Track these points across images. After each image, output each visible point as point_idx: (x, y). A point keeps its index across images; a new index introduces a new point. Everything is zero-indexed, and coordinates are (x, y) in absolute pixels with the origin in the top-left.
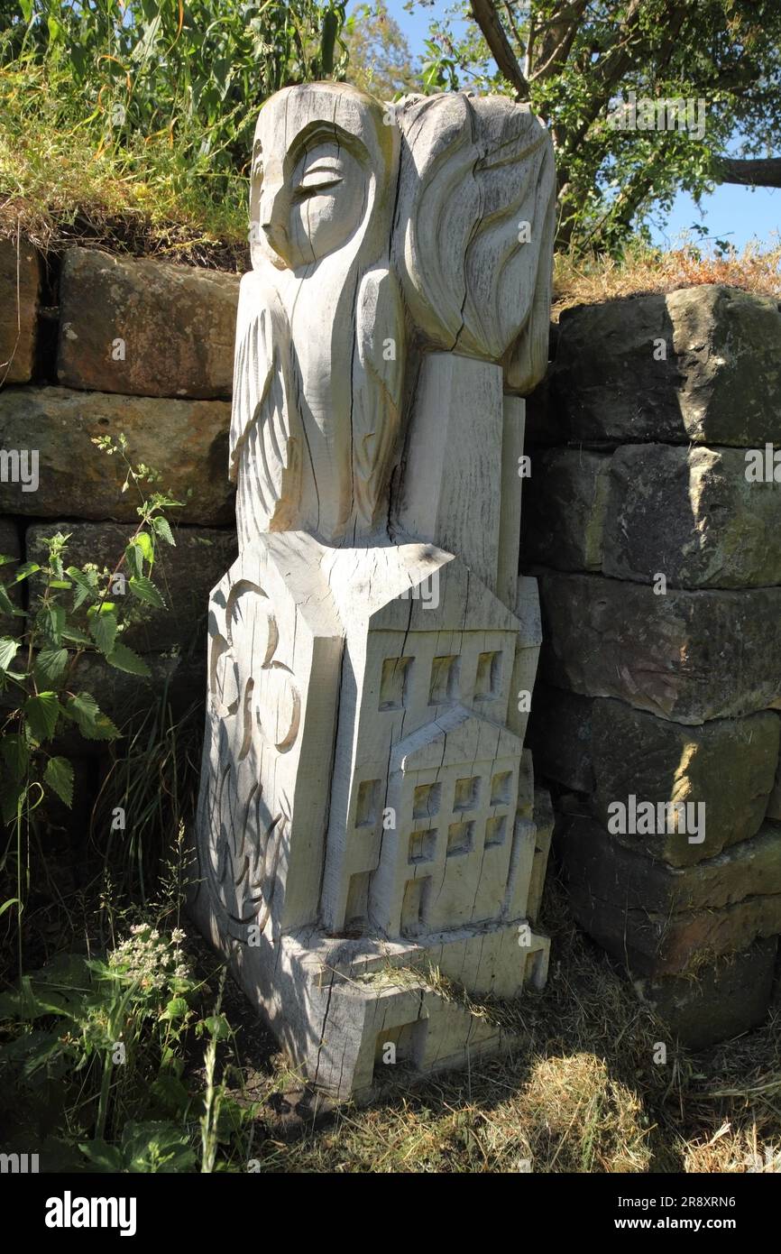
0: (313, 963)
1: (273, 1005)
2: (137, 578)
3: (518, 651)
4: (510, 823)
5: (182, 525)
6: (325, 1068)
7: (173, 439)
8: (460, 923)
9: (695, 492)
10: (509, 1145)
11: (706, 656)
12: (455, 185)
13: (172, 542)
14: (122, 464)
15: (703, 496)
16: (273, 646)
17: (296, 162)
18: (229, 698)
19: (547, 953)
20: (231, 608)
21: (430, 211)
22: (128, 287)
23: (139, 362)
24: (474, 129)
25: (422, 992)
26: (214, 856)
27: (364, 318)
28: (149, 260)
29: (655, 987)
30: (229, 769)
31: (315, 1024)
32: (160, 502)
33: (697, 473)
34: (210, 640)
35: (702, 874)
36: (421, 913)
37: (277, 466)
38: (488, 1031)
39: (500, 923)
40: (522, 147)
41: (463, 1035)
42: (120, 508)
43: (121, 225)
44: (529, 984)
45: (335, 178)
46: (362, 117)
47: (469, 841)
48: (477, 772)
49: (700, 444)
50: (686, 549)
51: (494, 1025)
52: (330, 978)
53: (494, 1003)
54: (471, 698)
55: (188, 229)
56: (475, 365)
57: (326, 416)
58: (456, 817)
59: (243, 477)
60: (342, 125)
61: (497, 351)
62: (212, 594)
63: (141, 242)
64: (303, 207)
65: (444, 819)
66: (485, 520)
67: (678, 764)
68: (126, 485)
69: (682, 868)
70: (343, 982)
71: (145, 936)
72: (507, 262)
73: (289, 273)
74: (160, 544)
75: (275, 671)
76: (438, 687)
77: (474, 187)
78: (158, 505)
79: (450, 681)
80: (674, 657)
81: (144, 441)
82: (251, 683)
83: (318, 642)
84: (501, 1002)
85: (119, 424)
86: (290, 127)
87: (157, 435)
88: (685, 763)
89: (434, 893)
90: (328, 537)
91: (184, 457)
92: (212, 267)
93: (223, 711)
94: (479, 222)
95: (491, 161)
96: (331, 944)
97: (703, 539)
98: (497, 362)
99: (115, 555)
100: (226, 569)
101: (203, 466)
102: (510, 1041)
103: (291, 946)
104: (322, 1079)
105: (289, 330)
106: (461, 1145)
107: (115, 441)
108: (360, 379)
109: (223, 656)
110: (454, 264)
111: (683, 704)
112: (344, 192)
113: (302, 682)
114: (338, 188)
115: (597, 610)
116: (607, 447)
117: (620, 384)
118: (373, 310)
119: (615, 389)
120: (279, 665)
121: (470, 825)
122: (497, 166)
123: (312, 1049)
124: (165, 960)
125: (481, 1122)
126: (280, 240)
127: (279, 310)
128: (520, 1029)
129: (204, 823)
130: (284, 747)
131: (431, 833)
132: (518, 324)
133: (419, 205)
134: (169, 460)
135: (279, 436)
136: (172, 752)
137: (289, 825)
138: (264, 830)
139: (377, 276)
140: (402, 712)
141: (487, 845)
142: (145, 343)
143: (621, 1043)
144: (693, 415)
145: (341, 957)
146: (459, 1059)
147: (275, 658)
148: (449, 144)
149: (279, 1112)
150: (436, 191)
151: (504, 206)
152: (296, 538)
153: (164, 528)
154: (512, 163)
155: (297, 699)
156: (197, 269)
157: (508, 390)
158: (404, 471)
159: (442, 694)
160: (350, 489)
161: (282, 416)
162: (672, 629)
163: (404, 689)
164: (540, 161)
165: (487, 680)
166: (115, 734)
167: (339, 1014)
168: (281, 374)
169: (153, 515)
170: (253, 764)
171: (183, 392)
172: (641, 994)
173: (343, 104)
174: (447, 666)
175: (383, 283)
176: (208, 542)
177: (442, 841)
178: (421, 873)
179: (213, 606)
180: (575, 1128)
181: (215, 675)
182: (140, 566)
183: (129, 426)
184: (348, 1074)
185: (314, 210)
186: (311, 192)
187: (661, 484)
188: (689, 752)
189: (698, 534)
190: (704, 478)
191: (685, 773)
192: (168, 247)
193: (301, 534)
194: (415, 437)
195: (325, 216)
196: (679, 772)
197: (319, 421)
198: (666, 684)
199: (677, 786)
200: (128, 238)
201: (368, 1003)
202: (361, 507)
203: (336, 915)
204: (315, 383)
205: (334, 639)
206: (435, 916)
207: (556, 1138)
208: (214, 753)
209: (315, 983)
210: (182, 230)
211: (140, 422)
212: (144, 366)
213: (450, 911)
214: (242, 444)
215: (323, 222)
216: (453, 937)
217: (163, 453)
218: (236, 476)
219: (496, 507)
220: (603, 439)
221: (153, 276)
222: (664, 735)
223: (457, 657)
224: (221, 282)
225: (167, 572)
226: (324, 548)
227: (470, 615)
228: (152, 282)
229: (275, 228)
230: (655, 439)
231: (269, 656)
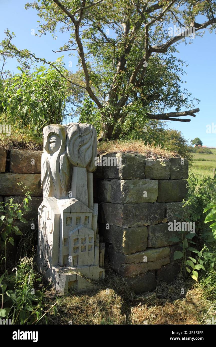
0: (57, 270)
1: (50, 280)
2: (25, 205)
3: (93, 216)
4: (93, 246)
5: (34, 196)
6: (59, 288)
7: (31, 181)
8: (85, 265)
9: (121, 188)
10: (93, 302)
11: (127, 216)
12: (76, 140)
13: (31, 200)
14: (22, 187)
15: (123, 188)
16: (48, 216)
17: (49, 138)
18: (42, 226)
19: (104, 272)
20: (42, 210)
21: (71, 145)
22: (22, 155)
23: (25, 168)
24: (79, 130)
25: (76, 275)
26: (40, 256)
27: (61, 163)
28: (26, 150)
29: (126, 279)
30: (42, 239)
31: (57, 281)
32: (29, 193)
33: (122, 184)
34: (39, 216)
35: (132, 256)
36: (77, 263)
37: (48, 186)
38: (91, 284)
39: (93, 265)
40: (88, 132)
41: (86, 285)
42: (22, 194)
43: (21, 144)
44: (101, 278)
45: (55, 140)
46: (59, 131)
47: (86, 250)
48: (86, 237)
49: (122, 179)
50: (121, 197)
51: (92, 283)
52: (60, 272)
53: (92, 280)
54: (84, 224)
55: (33, 144)
56: (81, 168)
57: (56, 178)
58: (82, 245)
59: (43, 188)
60: (56, 132)
61: (85, 166)
62: (39, 208)
63: (24, 146)
64: (51, 145)
65: (80, 245)
66: (85, 194)
67: (123, 235)
68: (23, 190)
69: (127, 254)
70: (62, 273)
71: (26, 258)
72: (86, 151)
73: (49, 154)
74: (29, 200)
75: (49, 220)
76: (78, 222)
77: (79, 140)
78: (28, 193)
79: (80, 221)
80: (121, 216)
81: (26, 182)
82: (45, 223)
83: (55, 215)
84: (94, 280)
85: (21, 179)
86: (48, 133)
87: (28, 181)
88: (124, 234)
89: (79, 259)
90: (58, 198)
91: (33, 184)
92: (38, 150)
93: (41, 229)
94: (80, 145)
95: (82, 135)
96: (60, 268)
97: (124, 195)
98: (85, 168)
99: (21, 202)
100: (41, 203)
101: (37, 186)
102: (96, 287)
103: (53, 268)
104: (59, 291)
105: (49, 164)
106: (84, 302)
107: (21, 183)
108: (61, 172)
109: (41, 219)
110: (76, 152)
111: (123, 224)
112: (57, 143)
113: (53, 221)
114: (56, 142)
115: (110, 209)
116: (110, 180)
117: (111, 169)
118: (62, 161)
119: (110, 170)
120: (50, 219)
121: (85, 246)
122: (84, 136)
123: (57, 285)
124: (29, 261)
125: (88, 298)
126: (47, 150)
127: (47, 161)
128: (98, 285)
129: (39, 250)
130: (51, 233)
131: (78, 248)
132: (88, 161)
133: (69, 144)
134: (31, 185)
135: (48, 181)
136: (32, 237)
137: (52, 246)
138: (48, 248)
139: (63, 156)
140: (71, 226)
141: (89, 250)
142: (26, 165)
143: (119, 289)
144: (120, 175)
145: (62, 269)
146: (85, 289)
147: (49, 218)
148: (74, 134)
149: (51, 296)
150: (72, 142)
151: (85, 142)
152: (52, 198)
153: (30, 197)
154: (86, 135)
155: (52, 224)
156: (35, 151)
157: (88, 171)
158: (71, 186)
159: (79, 223)
160: (61, 190)
161: (49, 178)
162: (120, 211)
163: (71, 222)
164: (91, 134)
165: (87, 221)
166: (22, 234)
167: (61, 278)
168: (48, 171)
169: (28, 195)
170: (46, 237)
171: (33, 173)
172: (124, 281)
173: (56, 129)
174: (78, 219)
175: (64, 157)
176: (38, 199)
177: (80, 249)
178: (76, 255)
179: (39, 210)
180: (107, 300)
181: (40, 222)
182: (26, 204)
183: (23, 179)
184: (63, 289)
185: (52, 145)
186: (52, 142)
187: (117, 186)
188: (124, 233)
189: (123, 195)
190: (123, 185)
191: (124, 236)
192: (30, 147)
193: (53, 197)
194: (72, 180)
195: (54, 146)
196: (123, 236)
197: (55, 179)
198: (120, 221)
199: (123, 239)
200: (22, 146)
201: (66, 276)
202: (63, 192)
203: (61, 263)
204: (54, 173)
205: (58, 214)
206: (80, 263)
207: (103, 301)
208: (40, 237)
209: (57, 273)
210: (32, 144)
211: (25, 178)
212: (25, 169)
213: (83, 262)
214: (43, 182)
215: (54, 147)
216: (84, 267)
217: (29, 184)
218: (42, 188)
219: (87, 191)
220: (109, 179)
221: (27, 153)
222: (121, 230)
223: (81, 217)
224: (39, 153)
225: (31, 205)
226: (57, 200)
227: (82, 210)
228: (26, 154)
229: (46, 148)
230: (116, 179)
231: (48, 218)
